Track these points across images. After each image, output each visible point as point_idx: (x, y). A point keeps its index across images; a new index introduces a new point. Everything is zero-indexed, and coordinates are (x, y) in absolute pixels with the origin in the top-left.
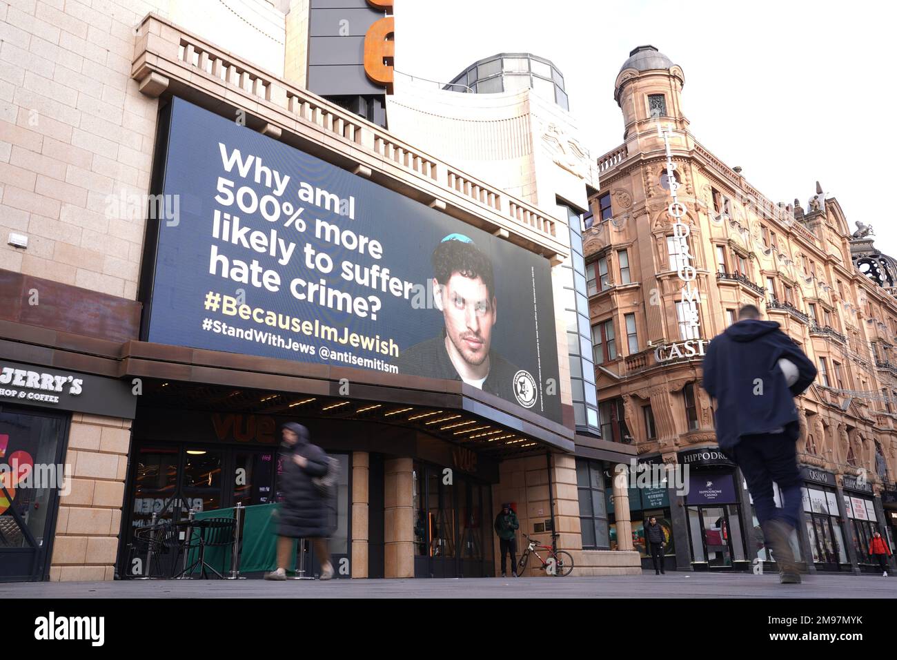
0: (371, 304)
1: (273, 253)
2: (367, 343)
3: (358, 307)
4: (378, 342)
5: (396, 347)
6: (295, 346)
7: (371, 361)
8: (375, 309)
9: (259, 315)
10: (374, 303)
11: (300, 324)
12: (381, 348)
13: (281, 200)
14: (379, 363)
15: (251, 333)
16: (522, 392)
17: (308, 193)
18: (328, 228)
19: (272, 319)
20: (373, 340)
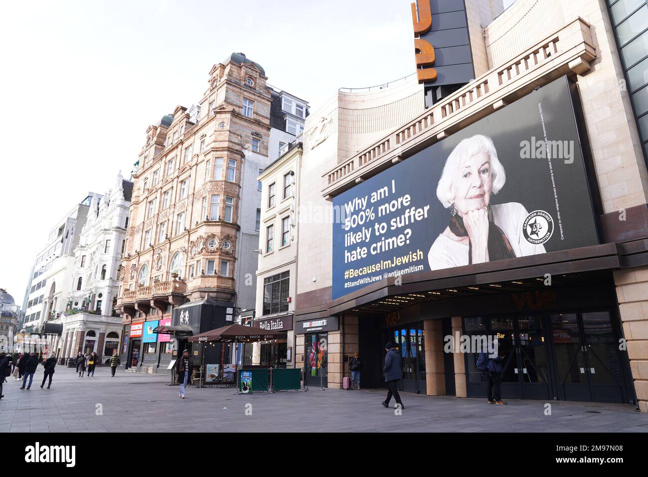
0: (405, 235)
1: (364, 239)
2: (405, 260)
3: (399, 241)
4: (411, 255)
5: (421, 253)
6: (374, 279)
7: (408, 269)
8: (408, 237)
9: (361, 272)
10: (408, 233)
11: (375, 267)
12: (412, 258)
13: (364, 211)
14: (412, 268)
15: (358, 282)
16: (533, 233)
17: (375, 197)
18: (383, 207)
19: (366, 270)
20: (408, 256)
